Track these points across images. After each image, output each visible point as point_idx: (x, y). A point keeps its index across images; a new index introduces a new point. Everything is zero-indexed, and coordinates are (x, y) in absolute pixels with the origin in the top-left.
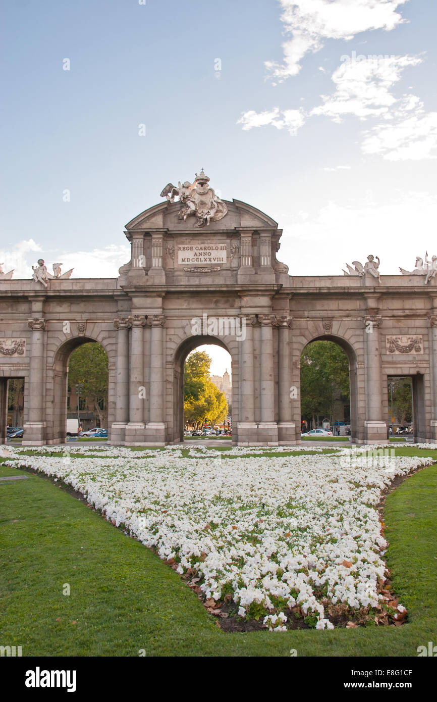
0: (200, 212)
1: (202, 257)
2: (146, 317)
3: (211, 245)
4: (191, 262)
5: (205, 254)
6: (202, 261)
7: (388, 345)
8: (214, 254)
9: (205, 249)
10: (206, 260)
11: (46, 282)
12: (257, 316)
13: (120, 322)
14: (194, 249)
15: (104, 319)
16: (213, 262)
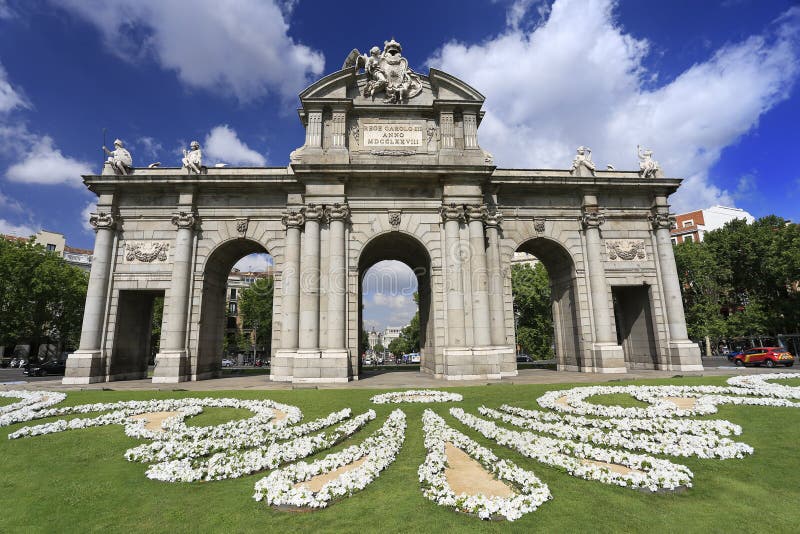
0: (390, 85)
1: (393, 139)
2: (324, 206)
3: (403, 125)
4: (379, 144)
5: (396, 135)
6: (393, 144)
7: (608, 251)
8: (408, 135)
9: (397, 129)
10: (397, 142)
11: (199, 169)
12: (465, 206)
13: (290, 217)
14: (383, 128)
15: (270, 217)
16: (406, 145)
